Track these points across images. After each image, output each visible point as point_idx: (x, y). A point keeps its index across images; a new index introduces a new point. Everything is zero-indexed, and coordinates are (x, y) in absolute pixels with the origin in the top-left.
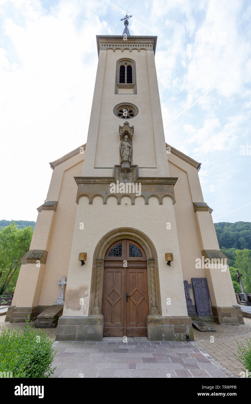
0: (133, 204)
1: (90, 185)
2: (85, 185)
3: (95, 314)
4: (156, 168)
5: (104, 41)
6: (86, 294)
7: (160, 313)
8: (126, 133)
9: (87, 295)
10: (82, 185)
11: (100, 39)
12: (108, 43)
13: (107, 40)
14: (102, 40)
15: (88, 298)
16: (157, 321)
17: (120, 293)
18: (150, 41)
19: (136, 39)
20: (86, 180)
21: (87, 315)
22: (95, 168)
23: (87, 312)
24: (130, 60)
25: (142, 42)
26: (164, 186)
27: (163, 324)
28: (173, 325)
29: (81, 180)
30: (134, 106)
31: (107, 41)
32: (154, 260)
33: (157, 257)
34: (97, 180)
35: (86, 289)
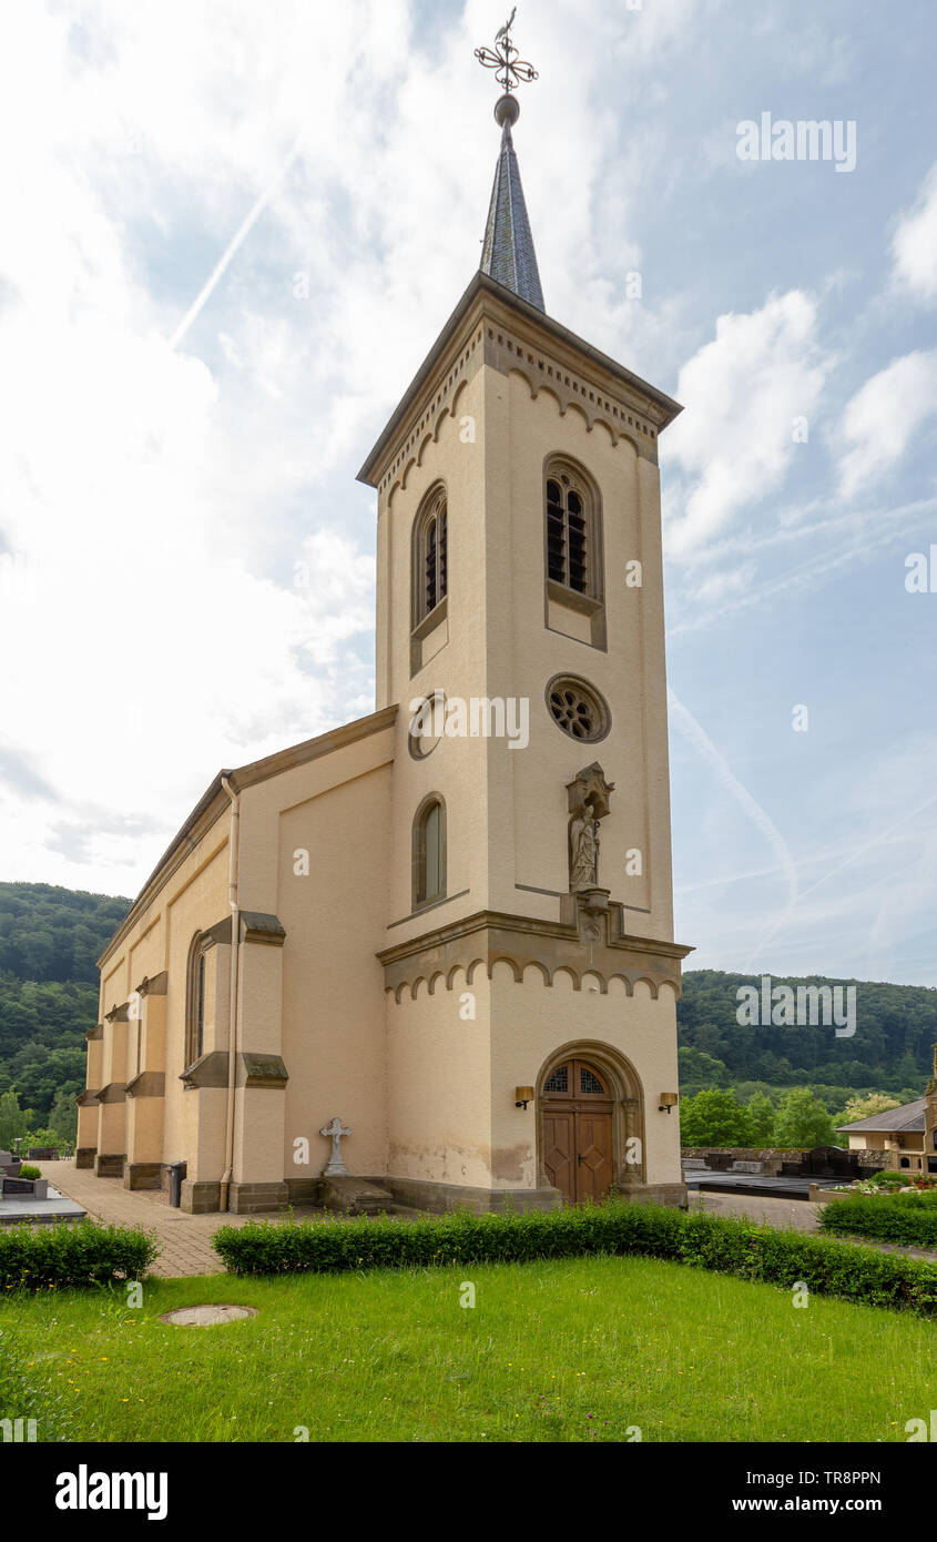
0: (605, 992)
1: (517, 934)
2: (505, 932)
3: (546, 1184)
4: (649, 912)
5: (501, 312)
6: (528, 1155)
7: (644, 1180)
8: (591, 799)
9: (531, 1158)
10: (498, 931)
11: (486, 293)
12: (512, 331)
13: (515, 317)
14: (493, 302)
15: (534, 1161)
16: (642, 1191)
17: (566, 1153)
18: (655, 412)
19: (614, 378)
20: (510, 923)
21: (534, 1187)
22: (517, 886)
23: (534, 1182)
24: (584, 474)
25: (629, 397)
26: (666, 959)
27: (649, 1194)
28: (663, 1195)
29: (497, 920)
30: (598, 698)
31: (510, 321)
32: (636, 1102)
33: (642, 1096)
34: (534, 927)
35: (528, 1148)
